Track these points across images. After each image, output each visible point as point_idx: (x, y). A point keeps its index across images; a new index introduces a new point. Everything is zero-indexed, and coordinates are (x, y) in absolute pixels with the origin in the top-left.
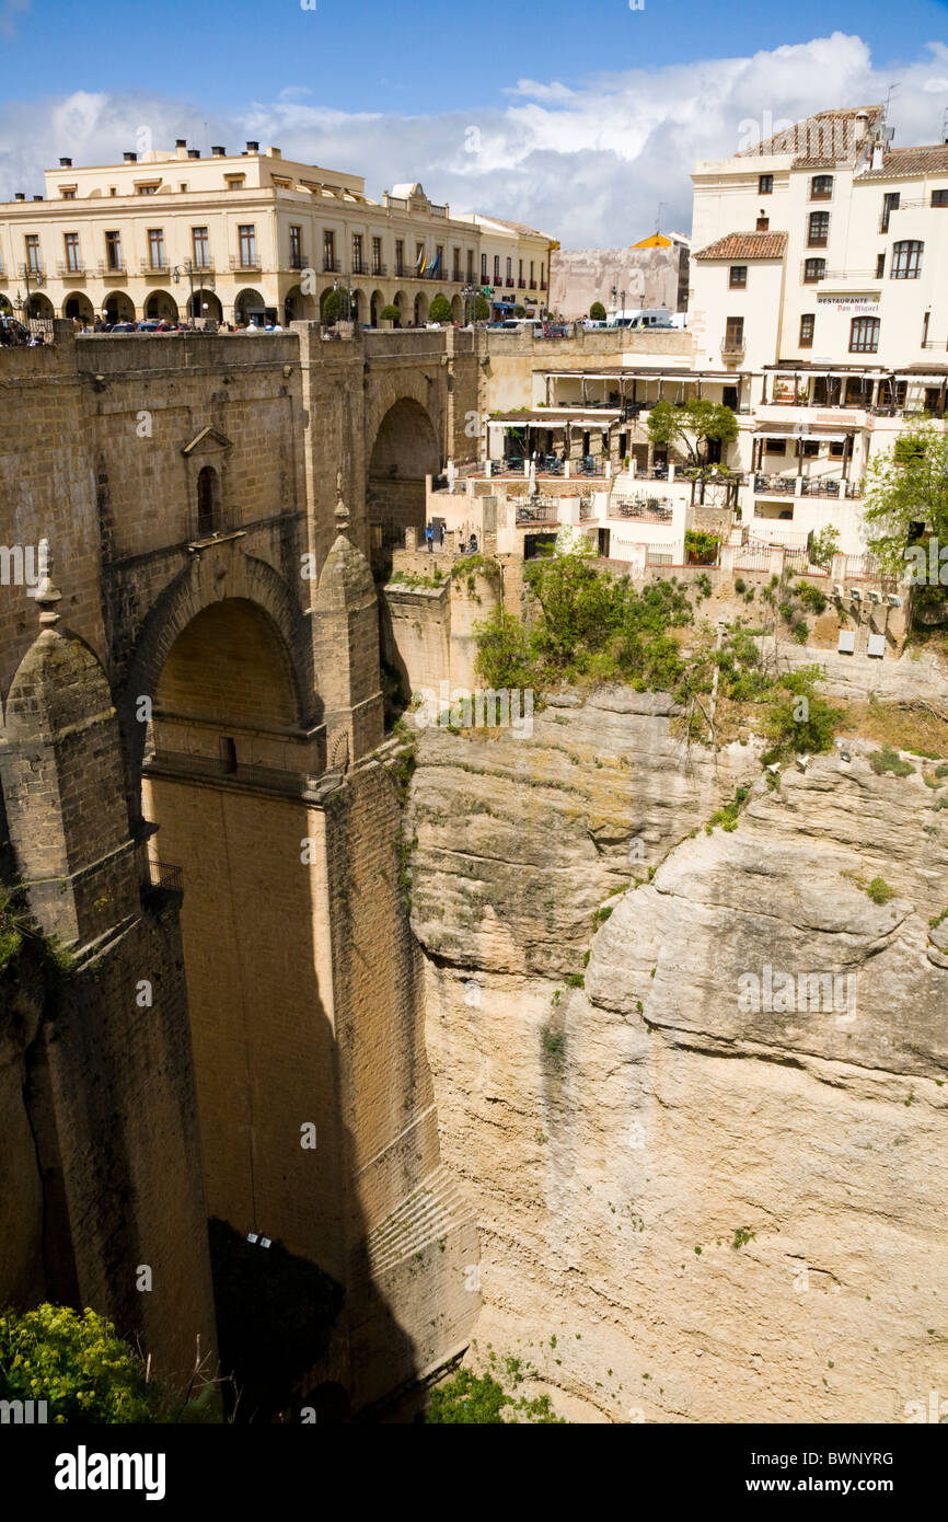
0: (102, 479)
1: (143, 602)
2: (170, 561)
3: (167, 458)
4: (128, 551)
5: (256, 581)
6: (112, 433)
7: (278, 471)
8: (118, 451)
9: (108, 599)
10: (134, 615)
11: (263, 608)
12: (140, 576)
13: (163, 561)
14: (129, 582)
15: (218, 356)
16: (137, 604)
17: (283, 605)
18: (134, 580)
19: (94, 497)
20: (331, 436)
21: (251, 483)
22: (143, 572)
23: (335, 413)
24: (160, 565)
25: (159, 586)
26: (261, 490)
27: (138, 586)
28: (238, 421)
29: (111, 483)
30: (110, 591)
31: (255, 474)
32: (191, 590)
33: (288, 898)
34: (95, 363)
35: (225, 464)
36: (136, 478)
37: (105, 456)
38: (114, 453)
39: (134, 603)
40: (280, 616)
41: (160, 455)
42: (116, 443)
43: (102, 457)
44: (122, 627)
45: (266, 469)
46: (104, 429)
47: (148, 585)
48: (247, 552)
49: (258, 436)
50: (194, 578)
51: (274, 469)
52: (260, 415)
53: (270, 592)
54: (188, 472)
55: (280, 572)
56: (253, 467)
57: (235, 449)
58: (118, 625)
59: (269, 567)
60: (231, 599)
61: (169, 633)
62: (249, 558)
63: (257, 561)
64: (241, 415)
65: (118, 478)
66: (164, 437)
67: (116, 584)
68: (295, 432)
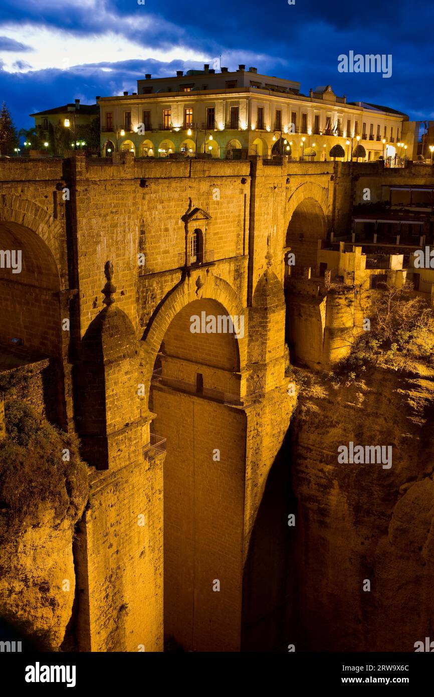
0: (143, 232)
1: (158, 297)
2: (174, 276)
3: (177, 223)
4: (153, 270)
5: (219, 290)
6: (149, 209)
7: (235, 233)
8: (152, 219)
9: (140, 294)
10: (152, 303)
11: (222, 305)
12: (157, 283)
13: (170, 276)
14: (152, 286)
15: (207, 172)
16: (155, 298)
17: (233, 305)
18: (155, 285)
19: (137, 241)
20: (266, 216)
21: (221, 238)
22: (159, 281)
23: (269, 204)
24: (169, 278)
25: (167, 290)
26: (226, 242)
27: (156, 288)
28: (216, 206)
29: (147, 235)
30: (141, 289)
31: (223, 234)
32: (184, 292)
33: (225, 464)
34: (143, 173)
35: (207, 228)
36: (160, 233)
37: (145, 220)
38: (149, 219)
39: (153, 297)
40: (231, 310)
41: (174, 221)
42: (151, 215)
43: (143, 221)
44: (146, 309)
45: (229, 232)
46: (145, 208)
47: (161, 288)
48: (215, 275)
49: (226, 214)
50: (186, 286)
51: (233, 232)
52: (228, 204)
53: (227, 296)
54: (187, 232)
55: (233, 287)
56: (222, 230)
57: (212, 221)
58: (144, 308)
59: (227, 283)
60: (205, 299)
61: (170, 314)
62: (217, 278)
63: (221, 279)
64: (218, 203)
65: (150, 232)
66: (176, 213)
67: (144, 286)
68: (246, 213)
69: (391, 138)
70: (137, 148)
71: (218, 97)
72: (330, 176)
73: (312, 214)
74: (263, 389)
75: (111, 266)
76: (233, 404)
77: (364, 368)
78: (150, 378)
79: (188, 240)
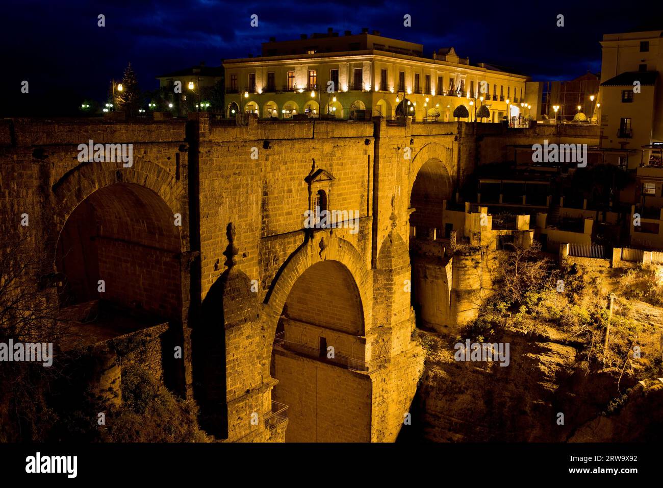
0: (265, 194)
1: (281, 259)
2: (297, 238)
3: (300, 184)
4: (276, 231)
5: (343, 252)
6: (272, 170)
7: (359, 194)
8: (275, 180)
9: (263, 256)
10: (275, 265)
11: (346, 267)
12: (280, 245)
13: (293, 238)
14: (274, 248)
15: (331, 133)
16: (277, 260)
17: (358, 266)
18: (277, 247)
19: (260, 203)
20: (390, 177)
21: (344, 199)
22: (282, 243)
23: (393, 165)
24: (292, 239)
25: (290, 251)
26: (349, 203)
27: (279, 250)
28: (339, 167)
29: (269, 196)
30: (264, 251)
31: (347, 195)
32: (307, 254)
33: (349, 433)
34: (267, 135)
35: (330, 189)
36: (283, 194)
37: (268, 182)
38: (272, 181)
39: (276, 259)
40: (355, 272)
41: (297, 182)
42: (274, 176)
43: (266, 182)
44: (269, 271)
45: (353, 193)
46: (269, 169)
47: (284, 250)
48: (339, 236)
49: (350, 175)
50: (309, 248)
51: (357, 193)
52: (351, 165)
53: (351, 258)
54: (310, 193)
55: (357, 248)
56: (346, 191)
57: (336, 182)
58: (266, 270)
59: (351, 245)
60: (329, 261)
61: (293, 277)
62: (340, 239)
63: (345, 241)
64: (342, 165)
65: (273, 193)
66: (299, 174)
67: (267, 248)
68: (370, 174)
69: (515, 98)
70: (261, 110)
71: (342, 59)
72: (455, 136)
73: (436, 175)
74: (389, 354)
75: (233, 228)
76: (357, 369)
77: (492, 331)
78: (272, 343)
79: (311, 202)
